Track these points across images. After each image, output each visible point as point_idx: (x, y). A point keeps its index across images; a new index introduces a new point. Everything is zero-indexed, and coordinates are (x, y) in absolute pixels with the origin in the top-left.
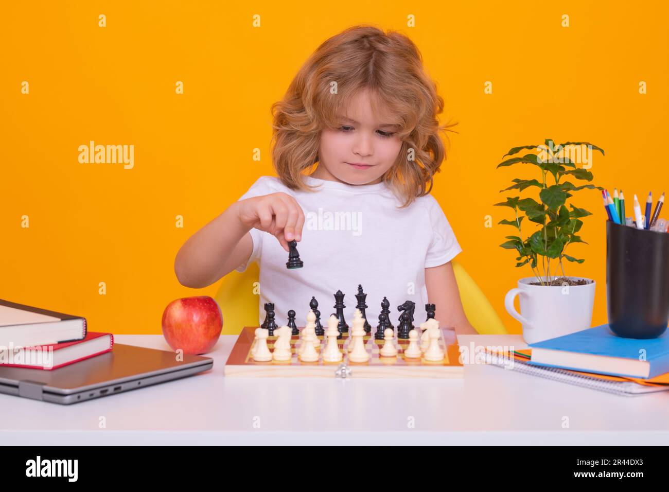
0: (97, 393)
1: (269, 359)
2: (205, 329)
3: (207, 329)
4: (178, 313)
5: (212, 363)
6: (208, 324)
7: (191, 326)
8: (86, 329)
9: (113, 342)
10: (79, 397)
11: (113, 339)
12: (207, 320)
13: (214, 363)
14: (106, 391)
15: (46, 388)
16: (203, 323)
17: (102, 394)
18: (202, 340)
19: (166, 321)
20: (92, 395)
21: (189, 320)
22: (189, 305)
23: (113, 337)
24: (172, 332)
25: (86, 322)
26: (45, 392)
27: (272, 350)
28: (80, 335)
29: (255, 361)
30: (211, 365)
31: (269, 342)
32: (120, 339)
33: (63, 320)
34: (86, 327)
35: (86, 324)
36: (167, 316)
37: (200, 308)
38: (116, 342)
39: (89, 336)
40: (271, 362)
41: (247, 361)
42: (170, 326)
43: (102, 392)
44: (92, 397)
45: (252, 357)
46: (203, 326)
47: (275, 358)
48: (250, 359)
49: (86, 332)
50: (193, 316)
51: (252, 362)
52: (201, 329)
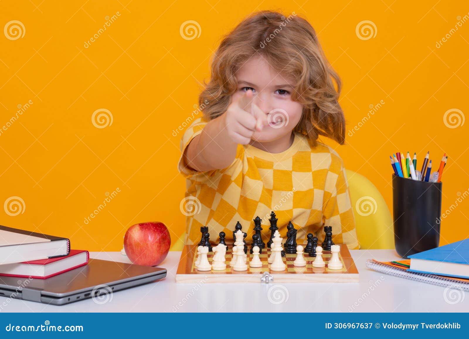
0: (82, 296)
1: (210, 269)
2: (158, 246)
3: (159, 247)
4: (137, 235)
5: (166, 273)
6: (160, 243)
7: (147, 245)
8: (70, 248)
9: (89, 257)
10: (69, 299)
11: (89, 255)
12: (159, 240)
13: (167, 273)
14: (89, 294)
15: (44, 292)
16: (156, 242)
17: (86, 297)
18: (156, 255)
19: (128, 241)
20: (78, 297)
21: (145, 240)
22: (146, 228)
23: (88, 253)
24: (132, 249)
25: (69, 242)
26: (42, 295)
27: (211, 263)
28: (65, 252)
29: (198, 271)
30: (165, 274)
31: (209, 256)
32: (93, 255)
33: (52, 241)
34: (70, 246)
35: (69, 244)
36: (128, 237)
37: (154, 231)
38: (90, 257)
39: (71, 253)
40: (211, 272)
41: (192, 271)
42: (131, 244)
43: (86, 295)
44: (78, 299)
45: (196, 268)
46: (157, 244)
47: (213, 268)
48: (194, 269)
49: (69, 250)
50: (148, 237)
51: (196, 272)
52: (155, 247)
